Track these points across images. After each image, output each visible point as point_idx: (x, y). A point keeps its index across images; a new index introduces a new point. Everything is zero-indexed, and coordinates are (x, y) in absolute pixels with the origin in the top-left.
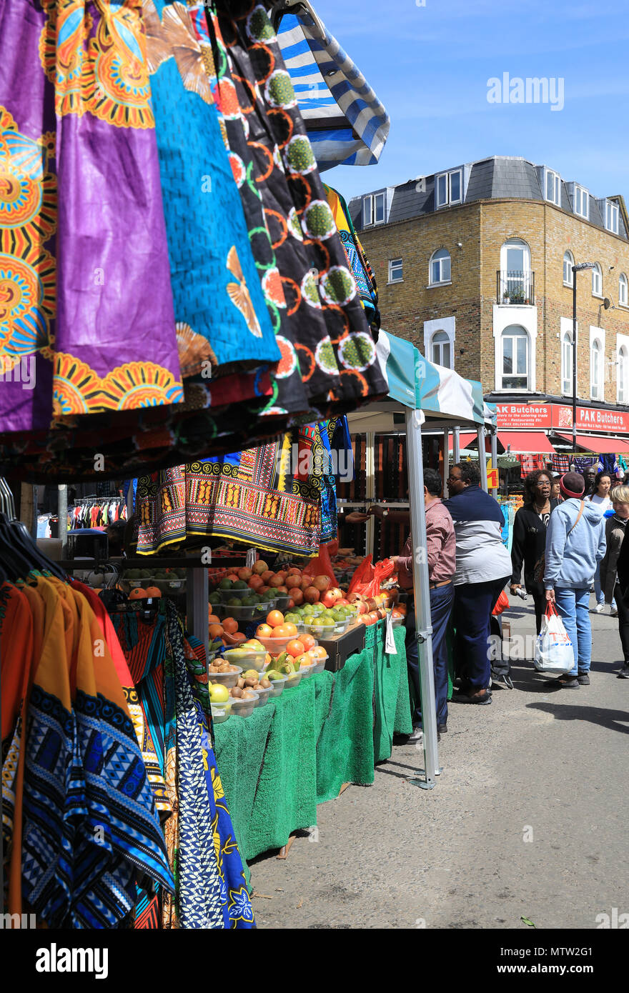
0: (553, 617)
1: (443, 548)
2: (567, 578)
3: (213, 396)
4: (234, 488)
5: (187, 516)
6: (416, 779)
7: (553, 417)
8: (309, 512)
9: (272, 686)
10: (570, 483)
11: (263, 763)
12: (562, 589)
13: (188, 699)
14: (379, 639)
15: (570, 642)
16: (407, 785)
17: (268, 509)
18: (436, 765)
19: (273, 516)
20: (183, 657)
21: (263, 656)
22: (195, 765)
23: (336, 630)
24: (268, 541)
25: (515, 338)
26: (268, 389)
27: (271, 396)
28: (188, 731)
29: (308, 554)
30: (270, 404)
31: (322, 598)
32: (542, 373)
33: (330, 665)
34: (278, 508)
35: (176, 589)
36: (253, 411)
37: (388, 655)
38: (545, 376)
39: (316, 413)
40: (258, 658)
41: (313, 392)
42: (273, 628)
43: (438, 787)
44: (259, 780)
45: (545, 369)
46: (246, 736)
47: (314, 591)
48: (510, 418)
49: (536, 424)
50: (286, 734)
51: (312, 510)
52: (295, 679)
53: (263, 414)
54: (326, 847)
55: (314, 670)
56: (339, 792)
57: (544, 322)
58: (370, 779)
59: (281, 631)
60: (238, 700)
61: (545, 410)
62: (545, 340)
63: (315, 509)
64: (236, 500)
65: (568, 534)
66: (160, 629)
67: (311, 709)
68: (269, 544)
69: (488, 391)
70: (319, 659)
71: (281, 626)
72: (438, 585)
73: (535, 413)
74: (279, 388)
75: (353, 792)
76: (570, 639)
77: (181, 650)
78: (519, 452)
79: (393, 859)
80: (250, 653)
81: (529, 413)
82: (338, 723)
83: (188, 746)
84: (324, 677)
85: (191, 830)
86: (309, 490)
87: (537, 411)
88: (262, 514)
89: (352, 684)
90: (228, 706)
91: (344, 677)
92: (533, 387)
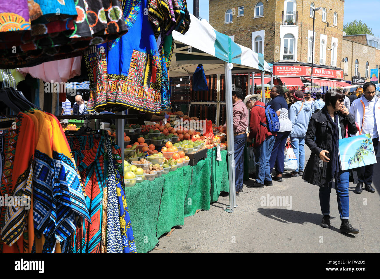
0: (290, 148)
1: (241, 119)
2: (295, 133)
3: (48, 29)
4: (125, 85)
5: (107, 96)
6: (226, 209)
7: (304, 72)
8: (156, 95)
9: (163, 170)
10: (298, 95)
11: (161, 200)
12: (293, 138)
13: (112, 169)
14: (214, 155)
15: (296, 159)
16: (223, 211)
17: (139, 94)
18: (235, 204)
19: (141, 97)
20: (111, 153)
21: (162, 159)
22: (113, 194)
23: (194, 150)
24: (139, 106)
25: (289, 39)
26: (72, 27)
27: (74, 30)
28: (111, 181)
29: (156, 112)
30: (74, 33)
31: (191, 138)
32: (300, 54)
33: (191, 163)
34: (144, 93)
35: (132, 133)
36: (67, 36)
37: (218, 161)
38: (301, 54)
39: (101, 40)
40: (160, 159)
41: (97, 31)
42: (168, 148)
43: (235, 212)
44: (160, 206)
45: (301, 52)
46: (151, 188)
47: (188, 135)
48: (286, 72)
49: (297, 74)
50: (170, 189)
51: (157, 94)
52: (175, 168)
53: (71, 37)
54: (186, 233)
55: (184, 165)
56: (195, 213)
57: (301, 32)
58: (208, 208)
59: (171, 149)
60: (148, 174)
61: (300, 69)
62: (301, 40)
63: (159, 94)
64: (126, 90)
65: (297, 115)
66: (102, 142)
67: (182, 180)
68: (140, 108)
69: (277, 61)
70: (186, 161)
71: (171, 148)
72: (239, 134)
73: (296, 70)
74: (77, 27)
75: (201, 213)
76: (296, 157)
77: (110, 150)
78: (288, 86)
79: (211, 237)
80: (157, 157)
81: (294, 70)
82: (195, 186)
83: (111, 187)
84: (188, 168)
85: (111, 218)
86: (156, 86)
87: (297, 69)
88: (137, 96)
89: (201, 171)
90: (143, 176)
91: (197, 168)
92: (296, 59)
